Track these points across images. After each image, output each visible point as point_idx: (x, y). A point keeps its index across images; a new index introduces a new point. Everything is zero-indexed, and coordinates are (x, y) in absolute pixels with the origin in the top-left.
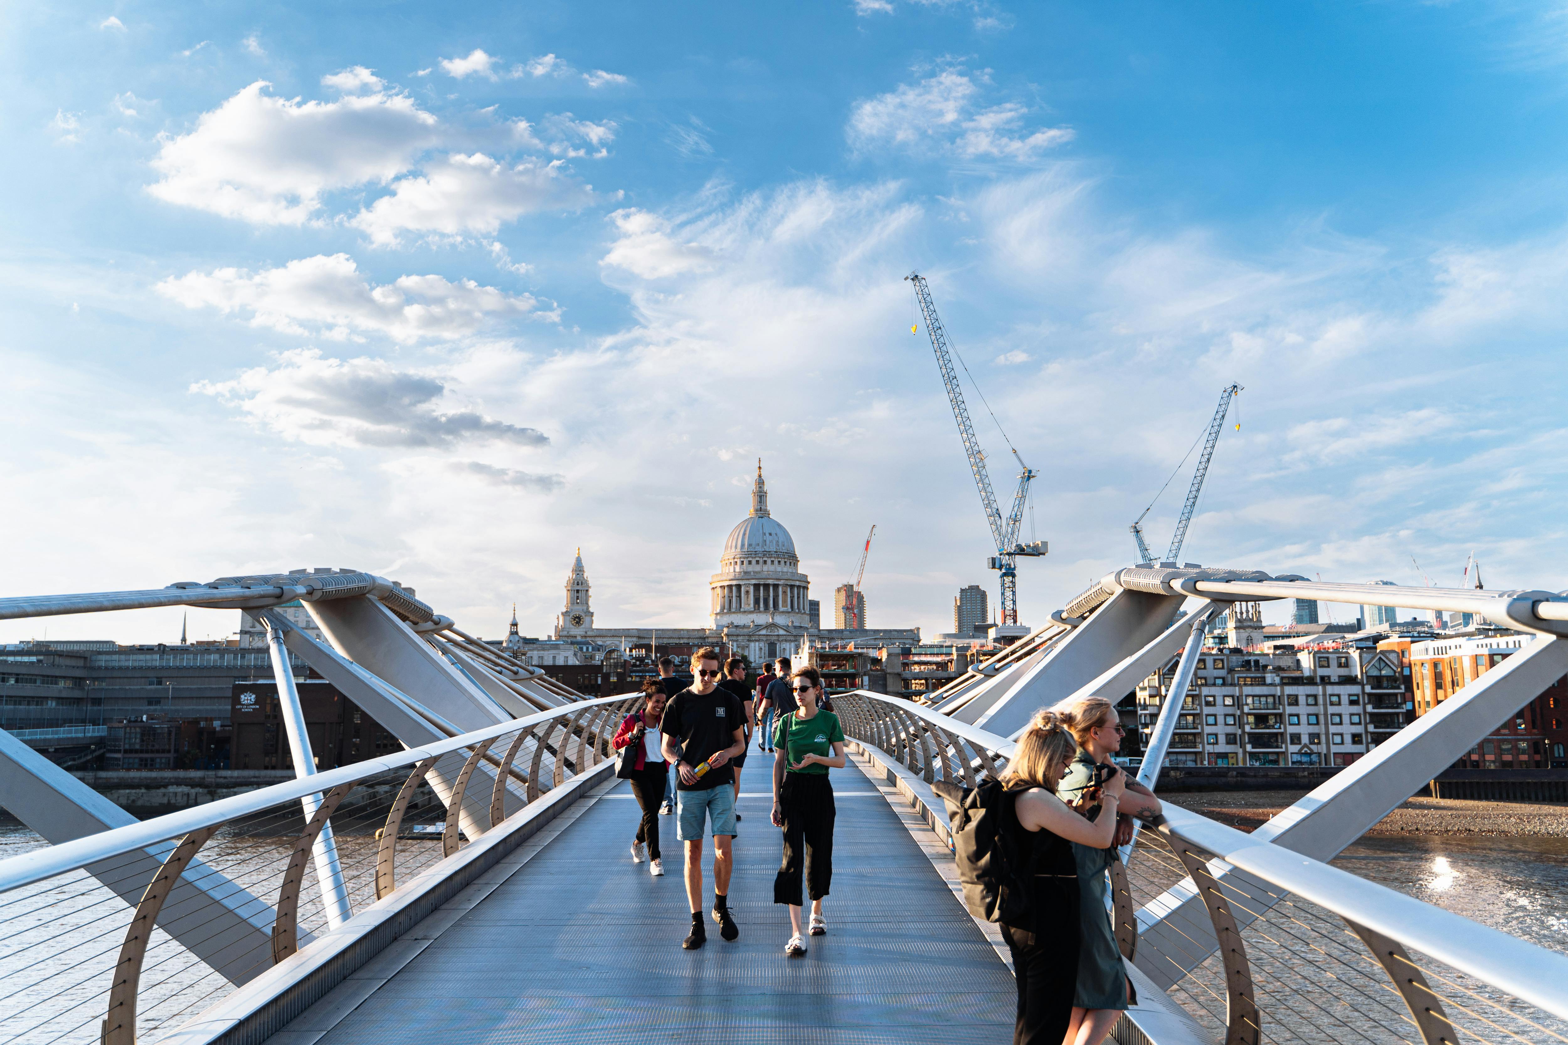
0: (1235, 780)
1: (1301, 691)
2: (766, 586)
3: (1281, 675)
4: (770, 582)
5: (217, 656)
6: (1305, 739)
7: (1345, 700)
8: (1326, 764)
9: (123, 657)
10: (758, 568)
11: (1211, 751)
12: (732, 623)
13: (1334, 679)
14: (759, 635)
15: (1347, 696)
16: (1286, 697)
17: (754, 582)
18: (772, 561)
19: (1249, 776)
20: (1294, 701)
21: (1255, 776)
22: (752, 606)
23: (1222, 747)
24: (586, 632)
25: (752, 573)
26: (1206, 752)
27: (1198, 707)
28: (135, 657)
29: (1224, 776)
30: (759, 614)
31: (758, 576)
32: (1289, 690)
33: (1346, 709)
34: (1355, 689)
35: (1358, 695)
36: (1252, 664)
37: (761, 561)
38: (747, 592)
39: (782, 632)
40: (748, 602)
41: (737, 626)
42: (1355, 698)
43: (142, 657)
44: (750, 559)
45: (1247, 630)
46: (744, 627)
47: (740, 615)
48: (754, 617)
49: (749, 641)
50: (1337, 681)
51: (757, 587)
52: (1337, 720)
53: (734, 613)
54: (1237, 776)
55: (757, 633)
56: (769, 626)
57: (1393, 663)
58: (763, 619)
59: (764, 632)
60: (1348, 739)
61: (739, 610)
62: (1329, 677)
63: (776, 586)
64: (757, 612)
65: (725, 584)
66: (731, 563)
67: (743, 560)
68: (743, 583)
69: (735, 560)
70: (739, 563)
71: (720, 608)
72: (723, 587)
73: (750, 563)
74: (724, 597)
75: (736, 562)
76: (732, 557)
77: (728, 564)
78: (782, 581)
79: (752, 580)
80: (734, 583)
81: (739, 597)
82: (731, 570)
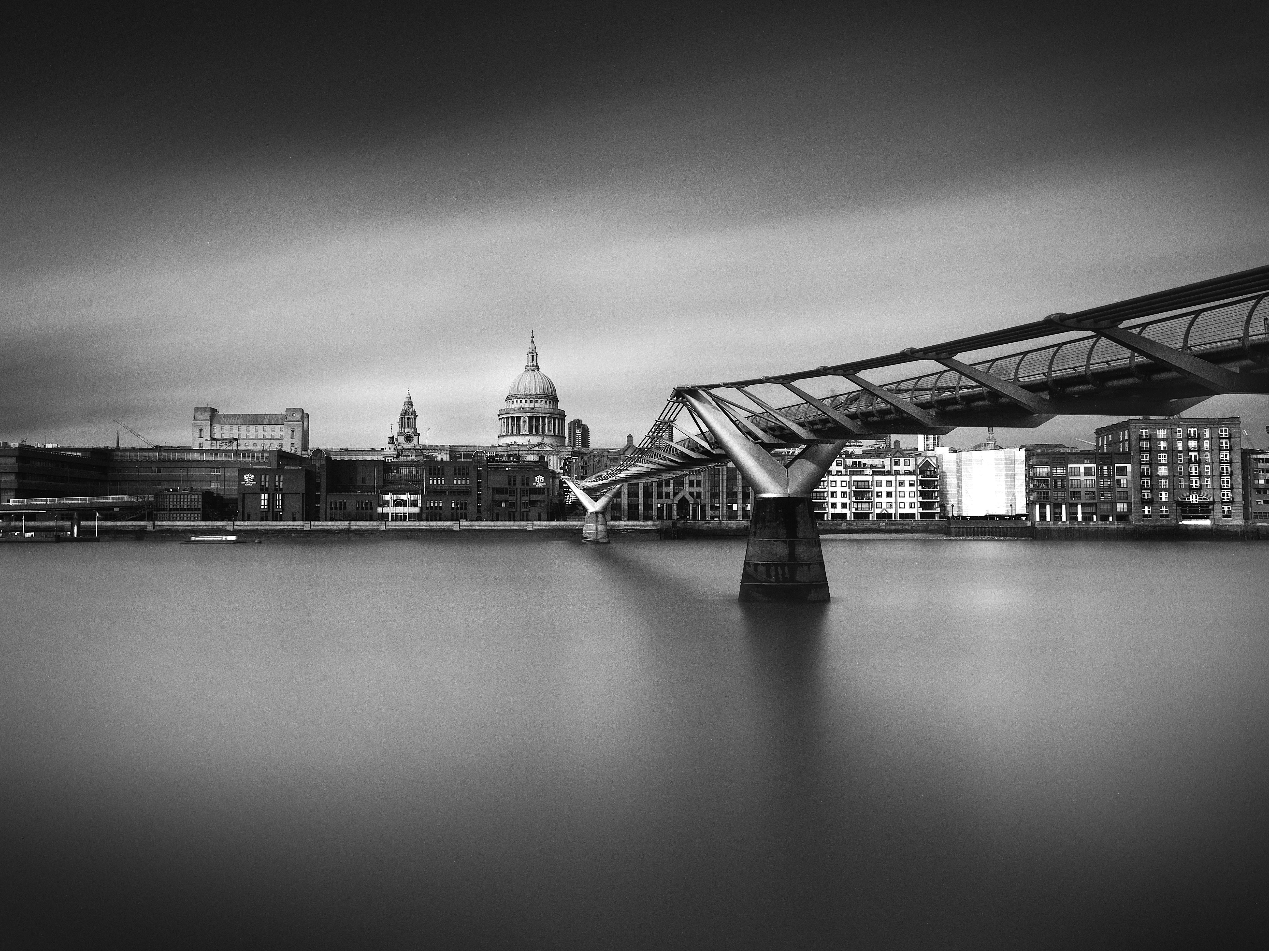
0: (845, 527)
1: (884, 478)
2: (537, 418)
3: (873, 470)
4: (540, 415)
5: (199, 454)
6: (884, 506)
7: (907, 484)
8: (895, 519)
9: (133, 454)
10: (532, 406)
11: (833, 512)
12: (515, 442)
13: (902, 472)
14: (533, 451)
15: (908, 481)
16: (875, 482)
17: (529, 415)
18: (541, 401)
19: (853, 525)
20: (879, 483)
21: (856, 525)
22: (527, 431)
23: (839, 510)
24: (415, 447)
25: (528, 409)
26: (830, 513)
27: (827, 487)
28: (141, 454)
29: (840, 525)
30: (532, 437)
31: (532, 411)
32: (877, 478)
33: (907, 488)
34: (914, 478)
35: (914, 481)
36: (857, 463)
37: (534, 400)
38: (525, 421)
39: (548, 449)
40: (525, 429)
41: (518, 445)
42: (913, 482)
43: (146, 454)
44: (527, 399)
45: (852, 447)
46: (522, 445)
47: (519, 437)
48: (529, 438)
49: (526, 454)
50: (903, 473)
51: (531, 418)
52: (902, 494)
53: (515, 435)
54: (847, 525)
55: (532, 449)
56: (539, 445)
57: (934, 463)
58: (535, 440)
59: (536, 448)
60: (907, 505)
61: (518, 434)
62: (899, 471)
63: (544, 418)
64: (531, 435)
65: (509, 415)
66: (513, 401)
67: (521, 399)
68: (522, 415)
69: (516, 400)
70: (519, 401)
71: (506, 432)
72: (508, 418)
73: (526, 402)
74: (508, 425)
75: (517, 401)
76: (514, 397)
77: (511, 402)
78: (548, 414)
79: (528, 414)
80: (515, 415)
81: (518, 424)
82: (513, 407)
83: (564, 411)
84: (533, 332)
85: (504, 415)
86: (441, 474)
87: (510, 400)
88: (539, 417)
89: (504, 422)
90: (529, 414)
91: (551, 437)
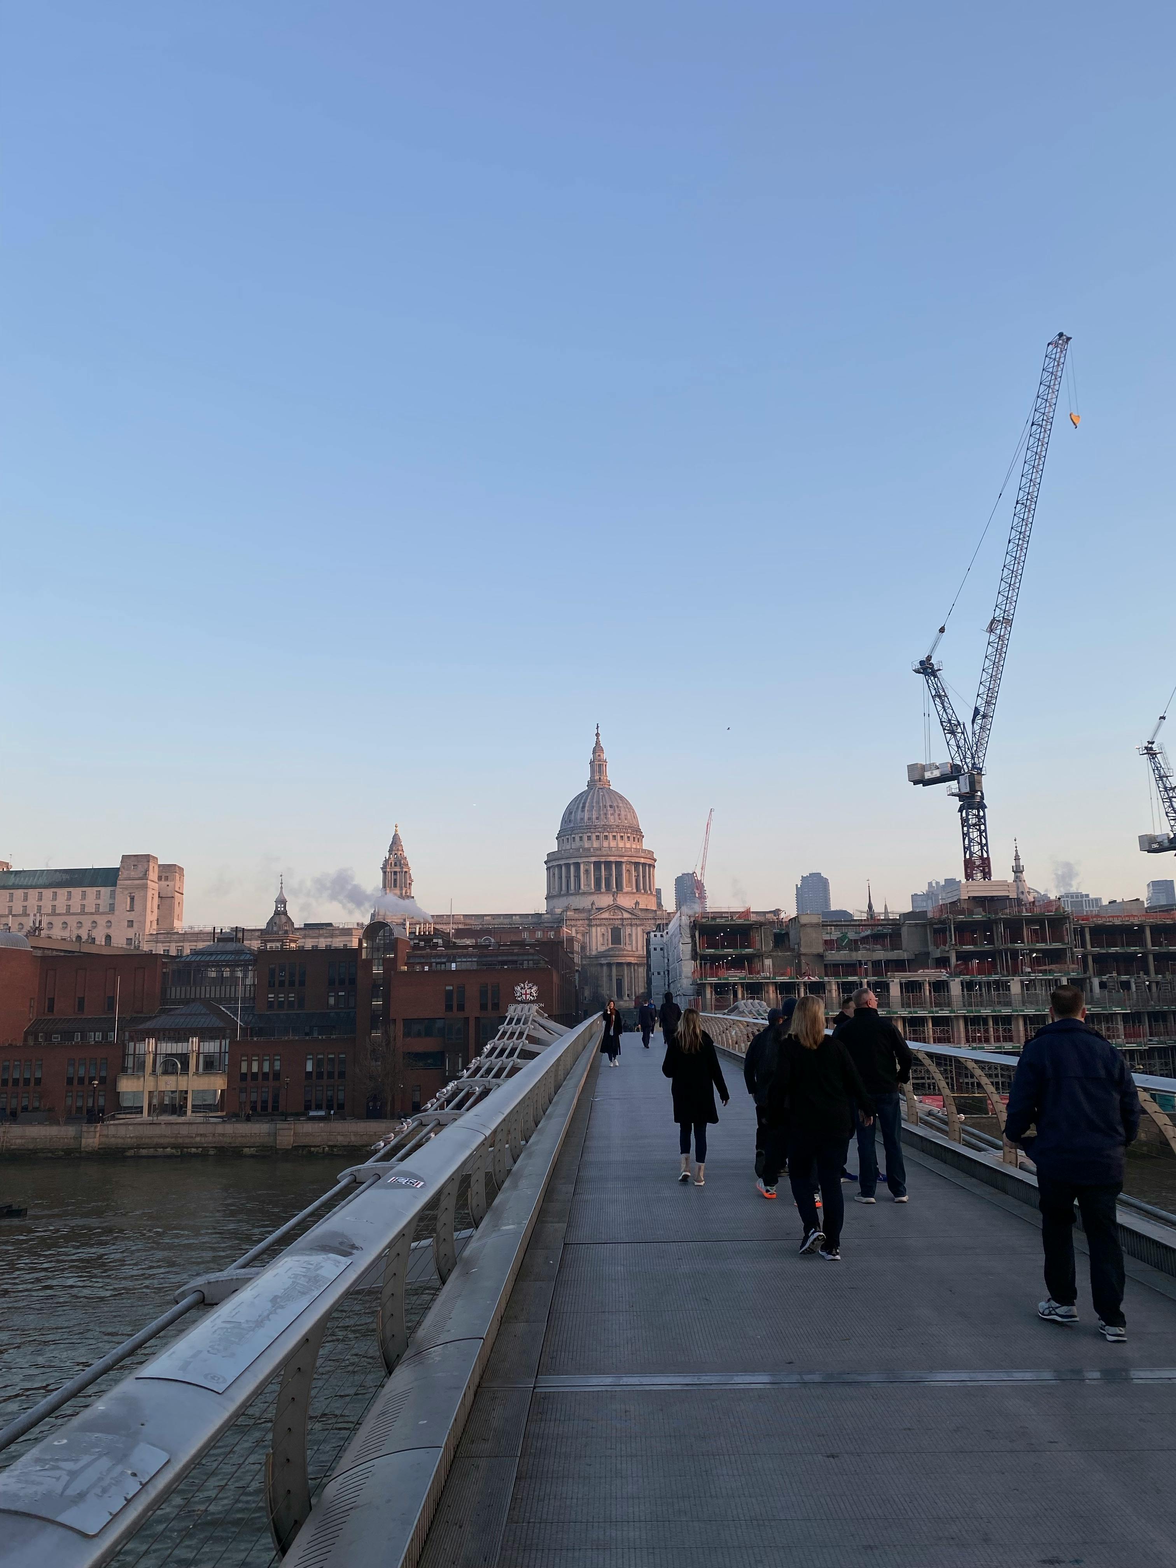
2: (608, 864)
4: (612, 859)
14: (601, 919)
18: (614, 836)
22: (592, 886)
25: (591, 850)
30: (600, 895)
38: (587, 871)
39: (626, 915)
40: (588, 883)
47: (579, 897)
48: (594, 898)
49: (589, 925)
51: (597, 865)
53: (573, 895)
55: (599, 916)
56: (612, 908)
58: (605, 900)
59: (606, 915)
61: (578, 892)
63: (619, 864)
64: (597, 894)
65: (562, 862)
66: (568, 839)
67: (581, 835)
68: (582, 861)
69: (573, 836)
70: (577, 838)
71: (557, 889)
72: (560, 866)
73: (589, 838)
74: (560, 878)
75: (574, 838)
76: (570, 832)
77: (565, 840)
78: (625, 858)
79: (592, 858)
80: (571, 861)
81: (578, 877)
82: (568, 847)
83: (653, 853)
84: (598, 727)
85: (554, 862)
86: (297, 983)
87: (562, 838)
88: (611, 862)
89: (554, 874)
90: (594, 858)
91: (631, 895)
